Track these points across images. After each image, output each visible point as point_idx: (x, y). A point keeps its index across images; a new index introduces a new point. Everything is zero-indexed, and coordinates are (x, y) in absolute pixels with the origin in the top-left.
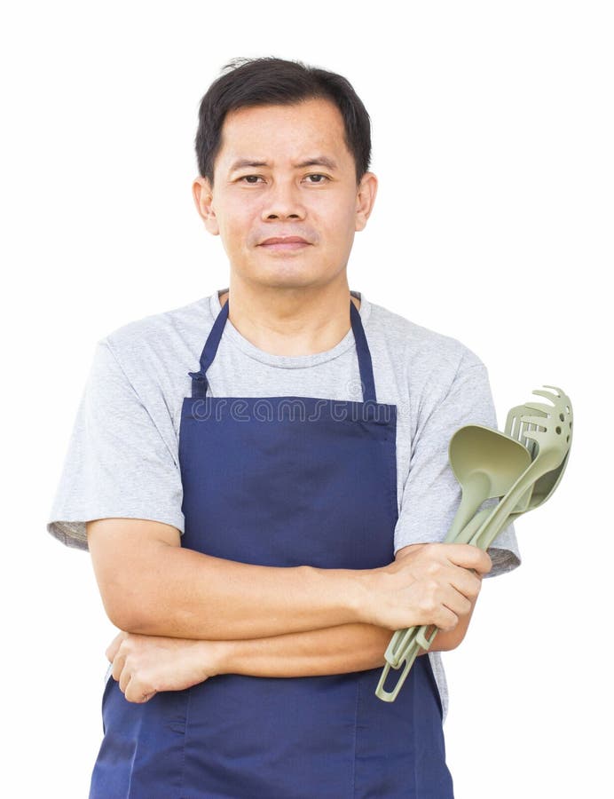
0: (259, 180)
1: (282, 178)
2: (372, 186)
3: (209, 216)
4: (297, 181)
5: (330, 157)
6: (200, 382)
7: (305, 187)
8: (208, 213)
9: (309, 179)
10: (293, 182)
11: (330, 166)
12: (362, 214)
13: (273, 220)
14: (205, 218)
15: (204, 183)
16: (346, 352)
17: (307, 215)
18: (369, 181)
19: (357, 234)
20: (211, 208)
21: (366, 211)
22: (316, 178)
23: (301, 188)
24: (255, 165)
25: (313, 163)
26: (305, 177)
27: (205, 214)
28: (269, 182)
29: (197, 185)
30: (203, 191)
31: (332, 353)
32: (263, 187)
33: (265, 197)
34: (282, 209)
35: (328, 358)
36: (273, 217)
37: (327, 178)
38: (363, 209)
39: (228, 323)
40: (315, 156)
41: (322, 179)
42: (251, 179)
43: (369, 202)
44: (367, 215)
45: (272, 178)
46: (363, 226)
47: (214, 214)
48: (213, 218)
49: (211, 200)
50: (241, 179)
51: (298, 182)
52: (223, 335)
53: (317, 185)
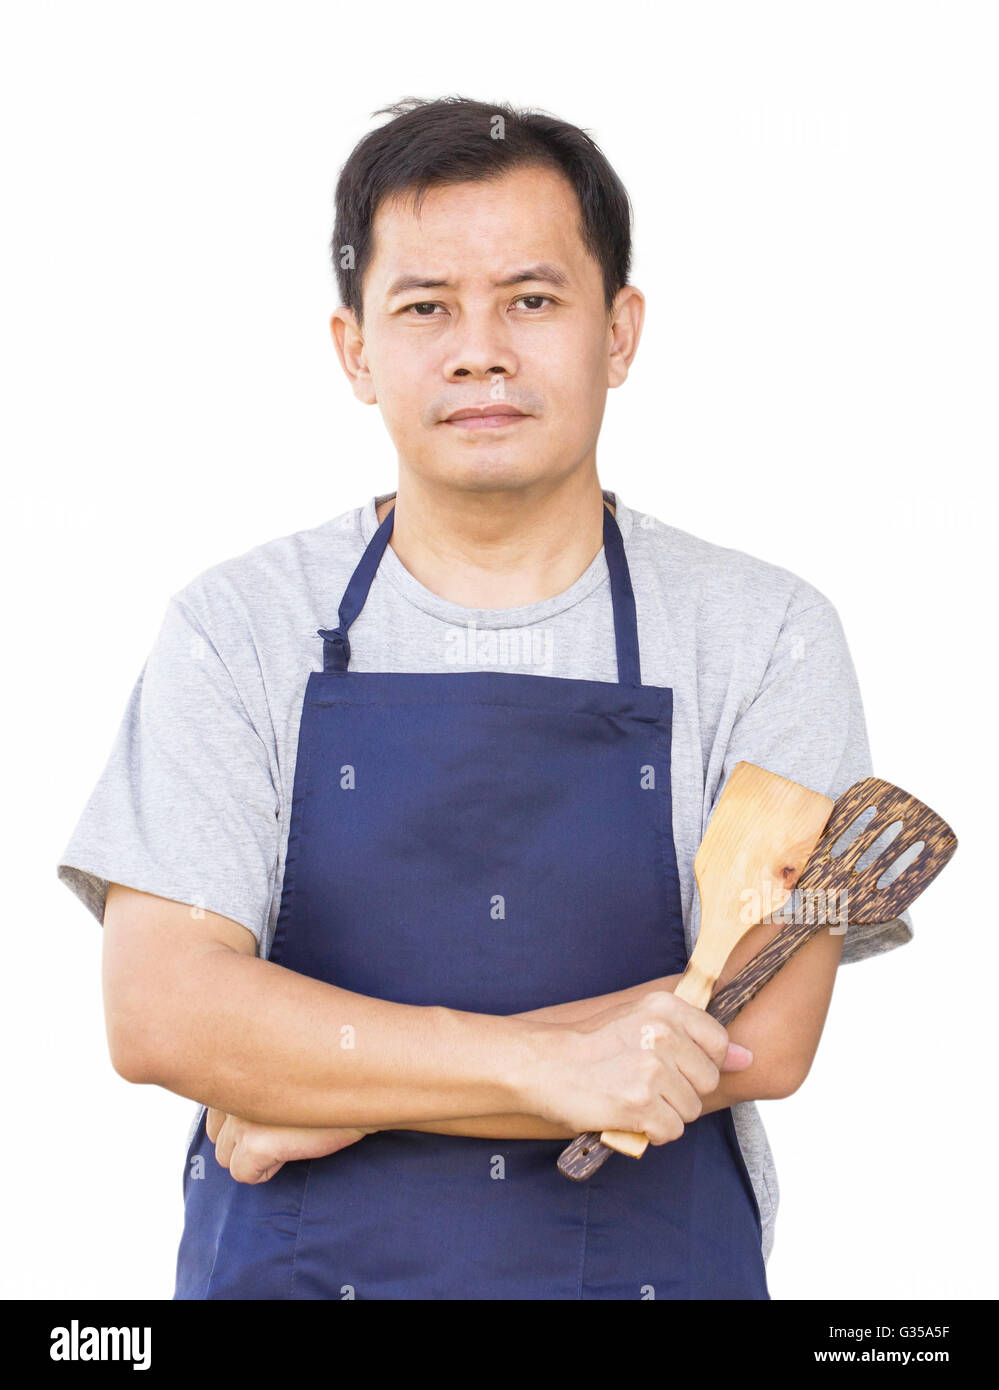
0: (437, 310)
1: (476, 305)
2: (636, 309)
3: (360, 374)
4: (501, 307)
5: (557, 266)
6: (337, 646)
7: (515, 319)
8: (358, 367)
9: (521, 305)
10: (495, 311)
11: (556, 280)
12: (618, 358)
13: (462, 378)
14: (352, 376)
15: (348, 317)
16: (588, 596)
17: (519, 367)
18: (628, 302)
19: (610, 392)
20: (361, 360)
21: (626, 353)
22: (534, 302)
23: (509, 322)
24: (429, 285)
25: (526, 277)
26: (514, 301)
27: (353, 370)
28: (454, 312)
29: (336, 322)
30: (347, 330)
31: (564, 601)
32: (444, 324)
33: (447, 339)
34: (476, 357)
35: (556, 610)
36: (461, 373)
37: (553, 301)
38: (621, 350)
39: (389, 552)
40: (529, 266)
41: (545, 303)
42: (424, 308)
43: (630, 337)
44: (628, 360)
45: (459, 306)
46: (622, 379)
47: (367, 370)
48: (366, 375)
49: (361, 344)
50: (406, 309)
51: (503, 310)
52: (378, 572)
53: (535, 314)
